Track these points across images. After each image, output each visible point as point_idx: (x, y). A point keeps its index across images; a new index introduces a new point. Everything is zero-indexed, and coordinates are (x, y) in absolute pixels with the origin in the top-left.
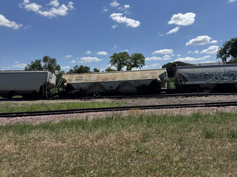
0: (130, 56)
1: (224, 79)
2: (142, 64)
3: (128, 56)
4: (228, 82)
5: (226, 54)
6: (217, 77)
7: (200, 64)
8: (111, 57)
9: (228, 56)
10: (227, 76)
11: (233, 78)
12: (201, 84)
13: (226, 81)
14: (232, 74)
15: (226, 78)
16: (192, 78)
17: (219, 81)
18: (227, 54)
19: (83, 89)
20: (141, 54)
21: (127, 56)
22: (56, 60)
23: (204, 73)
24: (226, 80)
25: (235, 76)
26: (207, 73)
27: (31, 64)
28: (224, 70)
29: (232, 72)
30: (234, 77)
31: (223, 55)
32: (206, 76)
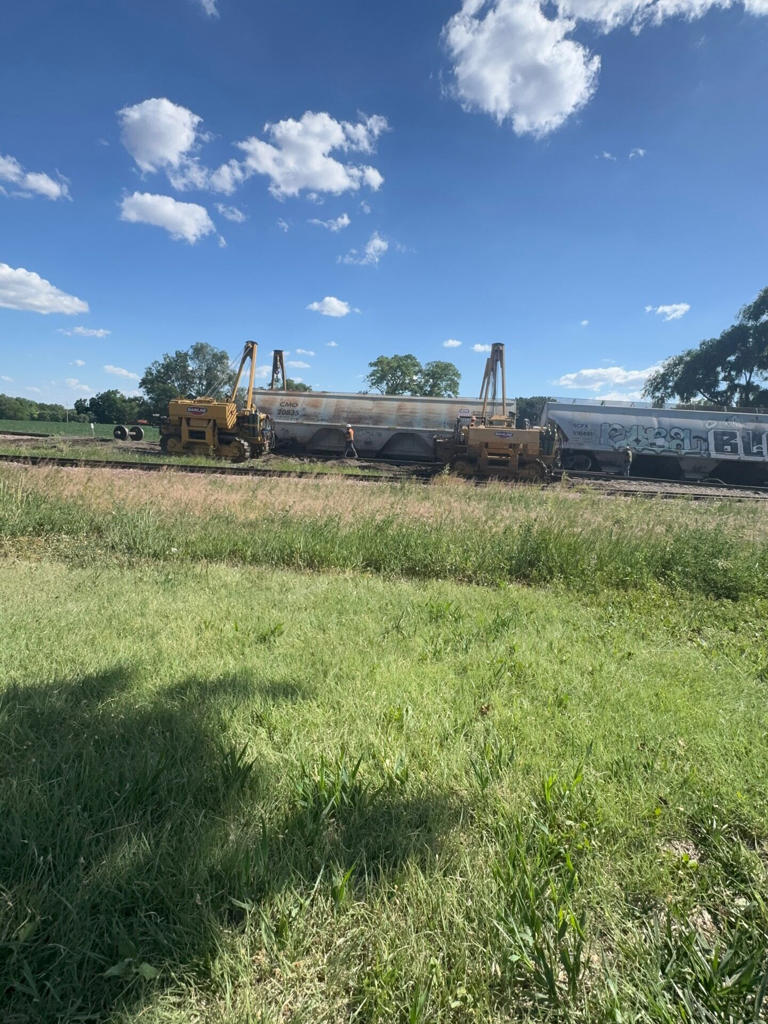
0: (424, 368)
1: (654, 444)
2: (451, 393)
3: (417, 365)
4: (663, 454)
5: (667, 388)
6: (640, 438)
7: (603, 402)
8: (371, 365)
9: (671, 395)
10: (664, 437)
11: (678, 445)
12: (598, 452)
13: (659, 450)
14: (676, 434)
15: (660, 441)
16: (580, 433)
17: (643, 449)
18: (669, 390)
19: (299, 439)
20: (451, 365)
21: (414, 366)
22: (227, 358)
23: (610, 425)
24: (660, 447)
25: (683, 440)
26: (617, 427)
27: (162, 361)
28: (659, 422)
29: (676, 430)
30: (679, 442)
31: (658, 391)
32: (614, 432)
